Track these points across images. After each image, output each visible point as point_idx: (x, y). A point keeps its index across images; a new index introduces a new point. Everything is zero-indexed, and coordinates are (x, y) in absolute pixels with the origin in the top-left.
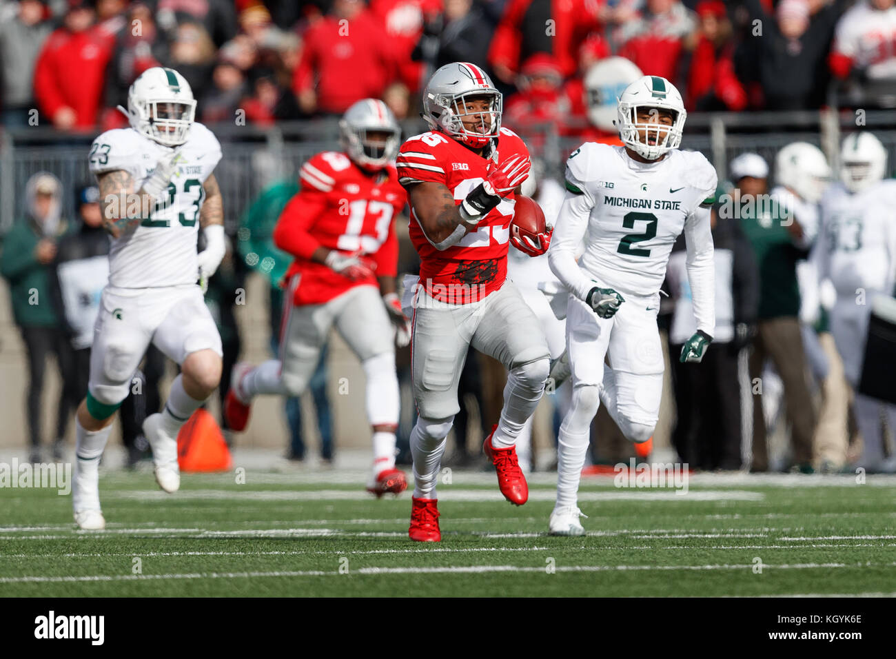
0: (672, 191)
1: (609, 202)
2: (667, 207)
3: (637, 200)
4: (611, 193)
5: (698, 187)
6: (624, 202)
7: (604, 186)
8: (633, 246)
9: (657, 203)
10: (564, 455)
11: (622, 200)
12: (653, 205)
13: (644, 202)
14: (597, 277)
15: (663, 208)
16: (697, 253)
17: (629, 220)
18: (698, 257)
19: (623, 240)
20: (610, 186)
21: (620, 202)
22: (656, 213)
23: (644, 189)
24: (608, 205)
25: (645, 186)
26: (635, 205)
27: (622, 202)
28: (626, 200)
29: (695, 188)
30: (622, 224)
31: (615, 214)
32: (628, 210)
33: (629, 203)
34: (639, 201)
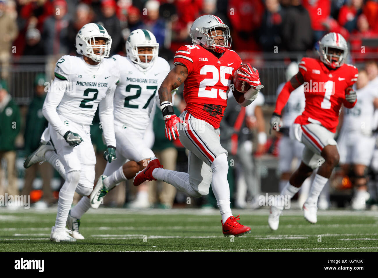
0: (106, 78)
1: (79, 84)
2: (103, 86)
3: (91, 83)
4: (80, 80)
5: (116, 75)
6: (86, 84)
7: (78, 76)
8: (87, 104)
9: (99, 84)
10: (63, 204)
11: (84, 83)
12: (97, 85)
13: (94, 83)
14: (69, 119)
15: (101, 86)
16: (108, 107)
17: (86, 92)
18: (108, 110)
19: (82, 102)
20: (80, 76)
21: (84, 84)
22: (98, 88)
23: (94, 77)
24: (78, 85)
25: (94, 76)
26: (90, 85)
27: (85, 84)
28: (86, 83)
29: (115, 76)
30: (83, 94)
31: (81, 89)
32: (86, 87)
33: (87, 84)
34: (92, 83)
